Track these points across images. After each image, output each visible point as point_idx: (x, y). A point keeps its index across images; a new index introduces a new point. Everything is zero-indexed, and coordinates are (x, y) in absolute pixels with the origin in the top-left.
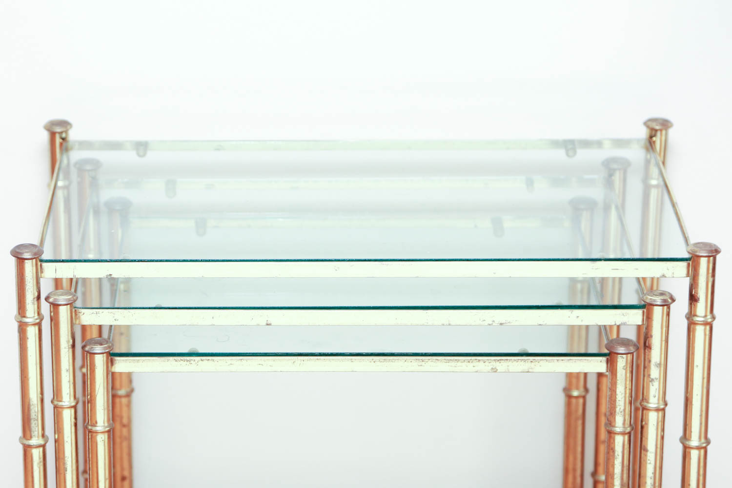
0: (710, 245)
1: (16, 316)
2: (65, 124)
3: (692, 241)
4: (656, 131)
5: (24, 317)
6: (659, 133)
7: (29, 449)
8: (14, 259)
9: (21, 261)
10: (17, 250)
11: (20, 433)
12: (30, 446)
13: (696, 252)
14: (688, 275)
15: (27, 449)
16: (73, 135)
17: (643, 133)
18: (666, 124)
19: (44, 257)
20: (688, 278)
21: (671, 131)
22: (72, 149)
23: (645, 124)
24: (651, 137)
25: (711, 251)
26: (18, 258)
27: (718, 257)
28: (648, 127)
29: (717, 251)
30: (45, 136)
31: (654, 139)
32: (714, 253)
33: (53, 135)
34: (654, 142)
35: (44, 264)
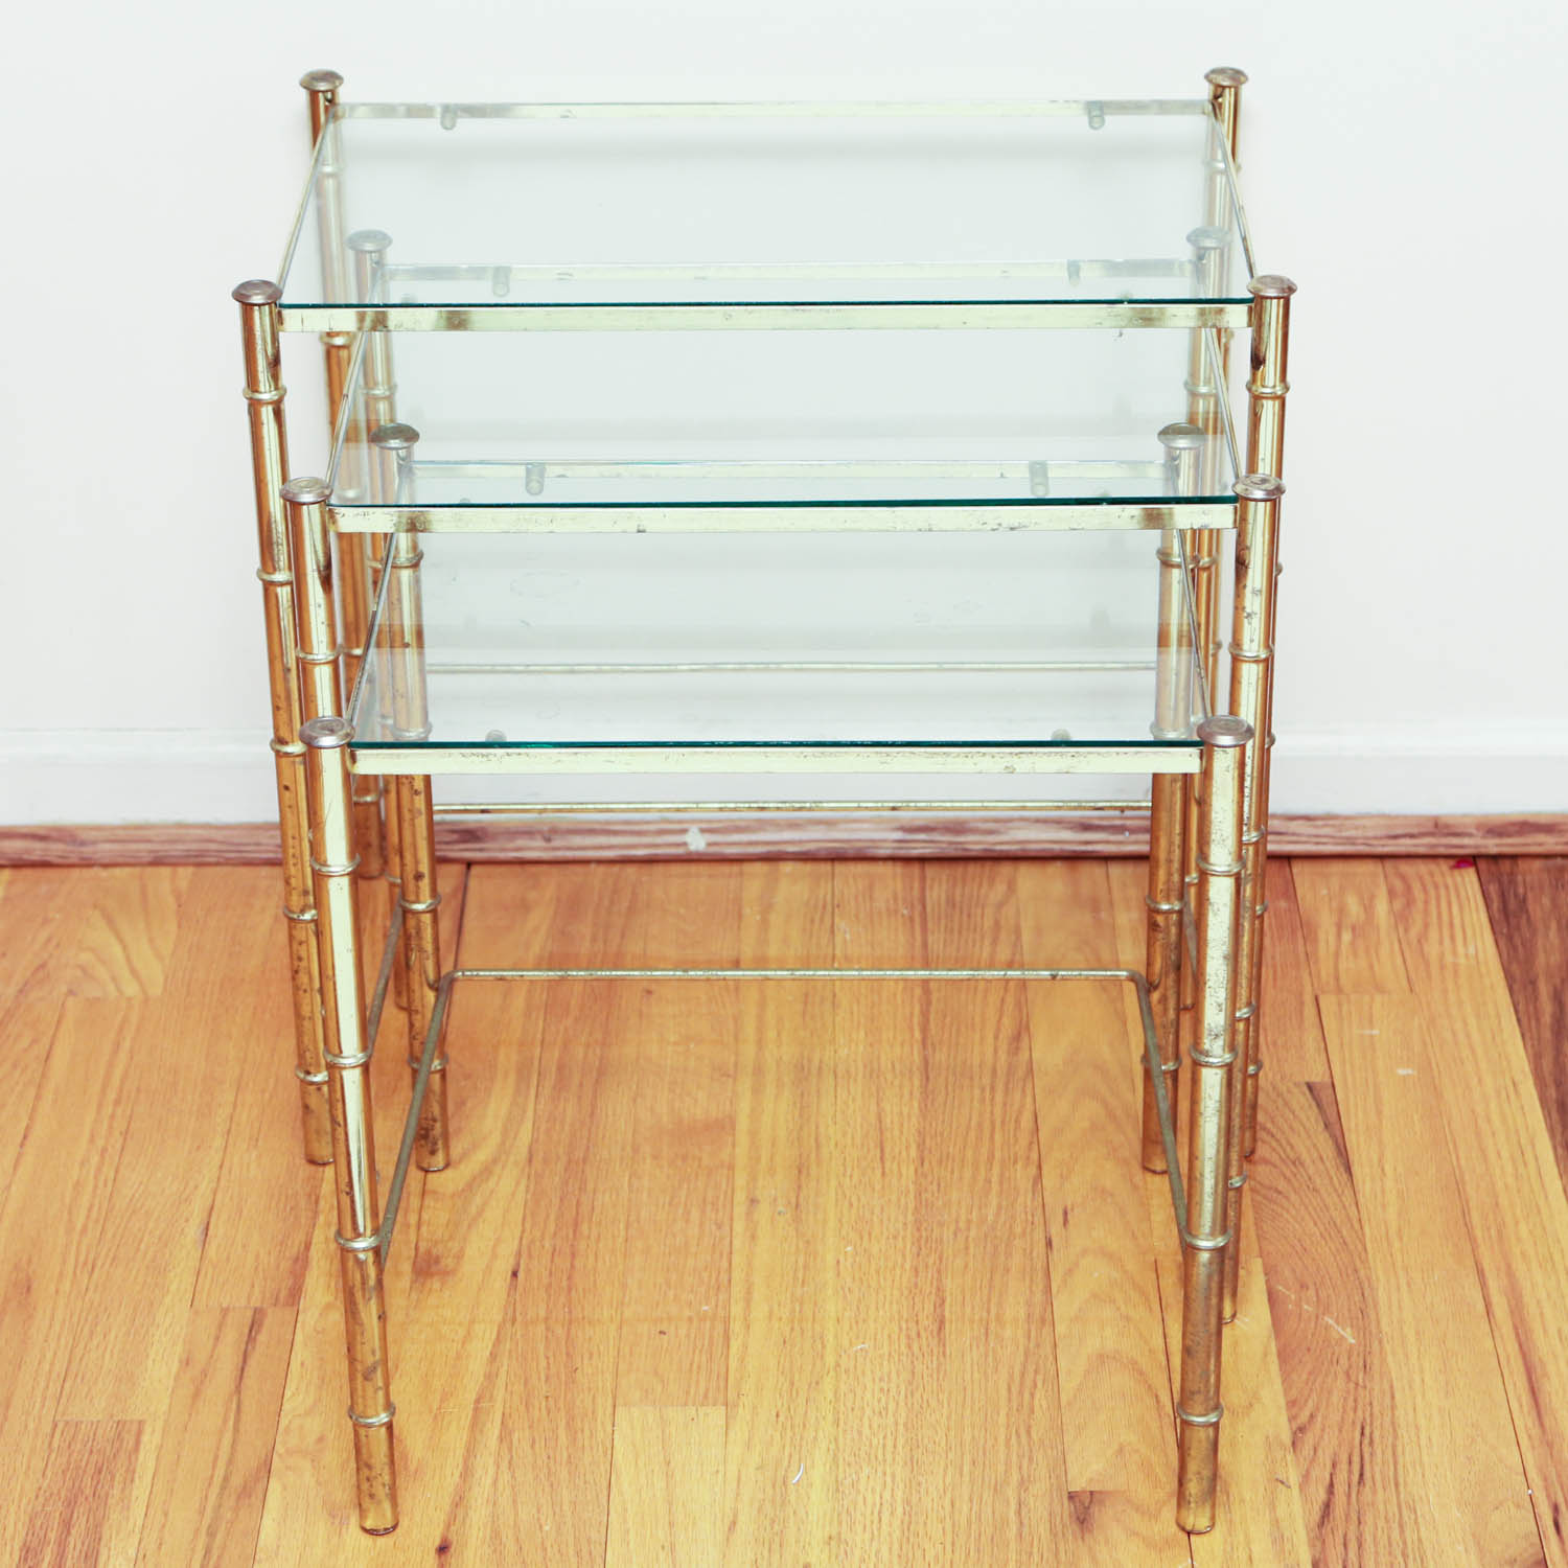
0: (1281, 280)
1: (244, 390)
2: (331, 77)
3: (1259, 272)
4: (1224, 87)
5: (257, 391)
6: (1227, 90)
7: (272, 588)
8: (237, 303)
9: (247, 308)
10: (243, 292)
11: (257, 564)
12: (272, 583)
13: (1260, 290)
14: (1250, 325)
15: (268, 587)
16: (344, 95)
17: (1205, 92)
18: (1238, 77)
19: (285, 300)
20: (1250, 329)
21: (1245, 90)
22: (343, 117)
23: (1207, 77)
24: (1216, 97)
25: (1283, 290)
26: (243, 303)
27: (1293, 298)
28: (1210, 81)
29: (1291, 290)
30: (303, 96)
31: (1220, 100)
32: (1287, 292)
33: (314, 95)
34: (1220, 105)
35: (285, 312)
